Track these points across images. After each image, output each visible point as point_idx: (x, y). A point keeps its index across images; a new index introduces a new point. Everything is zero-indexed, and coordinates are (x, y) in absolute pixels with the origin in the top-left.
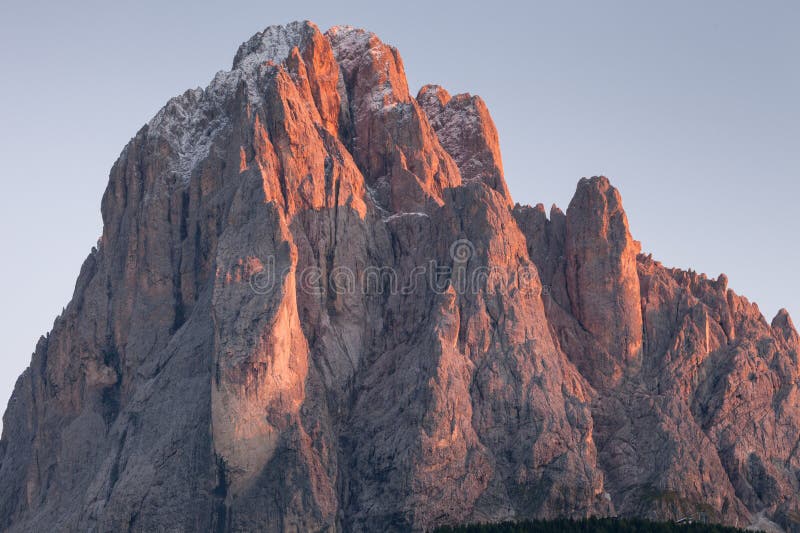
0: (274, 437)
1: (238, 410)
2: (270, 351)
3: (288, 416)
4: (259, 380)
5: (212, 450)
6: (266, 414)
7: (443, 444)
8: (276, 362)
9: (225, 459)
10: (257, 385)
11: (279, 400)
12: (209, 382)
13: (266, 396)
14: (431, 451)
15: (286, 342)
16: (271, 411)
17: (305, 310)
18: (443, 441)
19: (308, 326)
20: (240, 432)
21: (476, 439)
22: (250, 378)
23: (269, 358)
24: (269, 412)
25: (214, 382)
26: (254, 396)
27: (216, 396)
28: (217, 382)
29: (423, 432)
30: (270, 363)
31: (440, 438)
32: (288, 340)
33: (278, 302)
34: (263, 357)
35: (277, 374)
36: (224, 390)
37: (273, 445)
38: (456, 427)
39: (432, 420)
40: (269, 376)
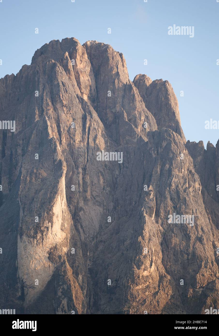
0: (52, 268)
1: (32, 253)
2: (51, 221)
3: (60, 257)
4: (44, 236)
5: (17, 276)
6: (48, 255)
7: (146, 273)
8: (54, 226)
9: (24, 280)
10: (43, 239)
11: (55, 248)
12: (16, 237)
13: (47, 245)
14: (139, 277)
15: (59, 216)
16: (50, 253)
17: (70, 198)
18: (146, 272)
19: (72, 207)
20: (33, 266)
21: (164, 271)
22: (39, 236)
23: (50, 224)
24: (50, 254)
25: (19, 237)
26: (41, 245)
27: (20, 245)
28: (21, 237)
29: (135, 267)
30: (50, 227)
31: (144, 270)
32: (60, 214)
33: (56, 193)
34: (47, 224)
35: (54, 233)
36: (25, 242)
37: (51, 273)
38: (153, 264)
39: (139, 260)
40: (50, 234)
